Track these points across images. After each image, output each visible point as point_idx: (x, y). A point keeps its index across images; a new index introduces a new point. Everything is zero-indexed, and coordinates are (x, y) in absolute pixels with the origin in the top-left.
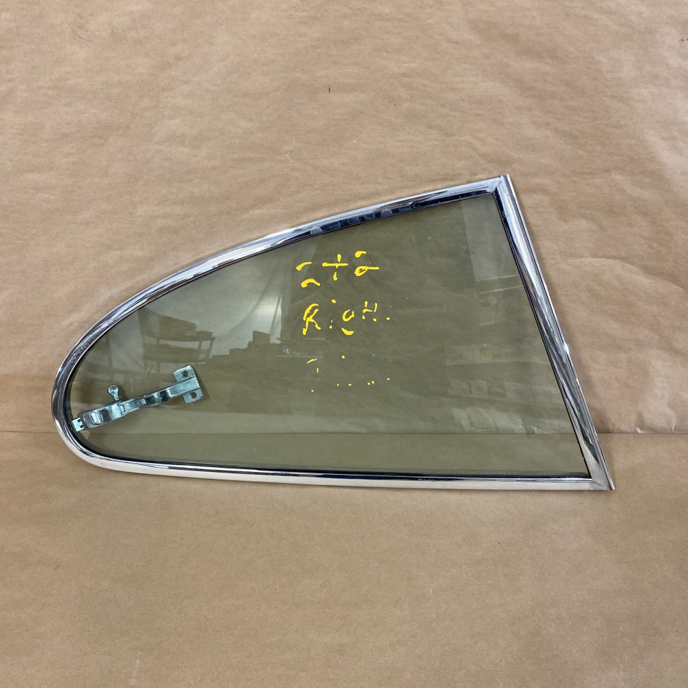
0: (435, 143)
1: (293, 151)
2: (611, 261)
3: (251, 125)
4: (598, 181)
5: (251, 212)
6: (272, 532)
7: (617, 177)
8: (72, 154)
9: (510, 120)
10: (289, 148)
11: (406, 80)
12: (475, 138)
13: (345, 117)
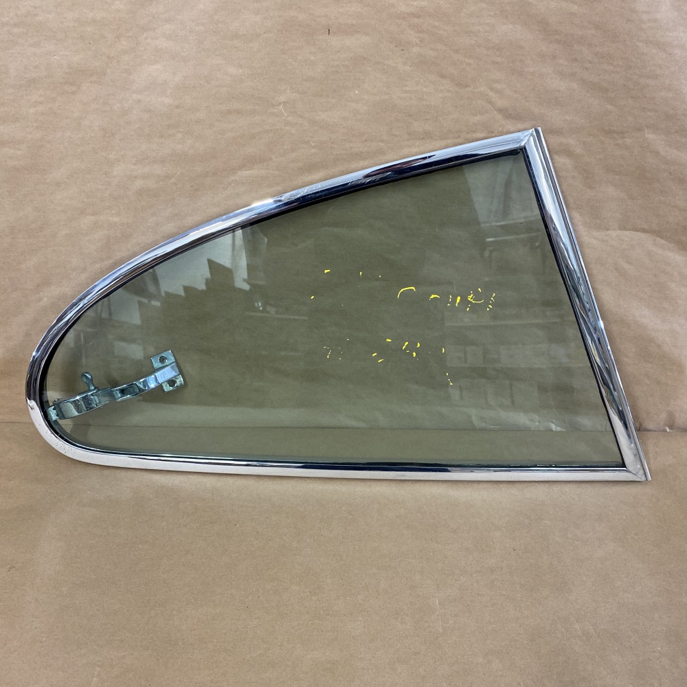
0: (447, 94)
1: (288, 102)
2: (642, 235)
3: (241, 71)
4: (628, 141)
5: (240, 173)
6: (257, 533)
7: (650, 136)
8: (41, 103)
9: (531, 70)
10: (282, 98)
11: (416, 20)
12: (492, 89)
13: (347, 63)
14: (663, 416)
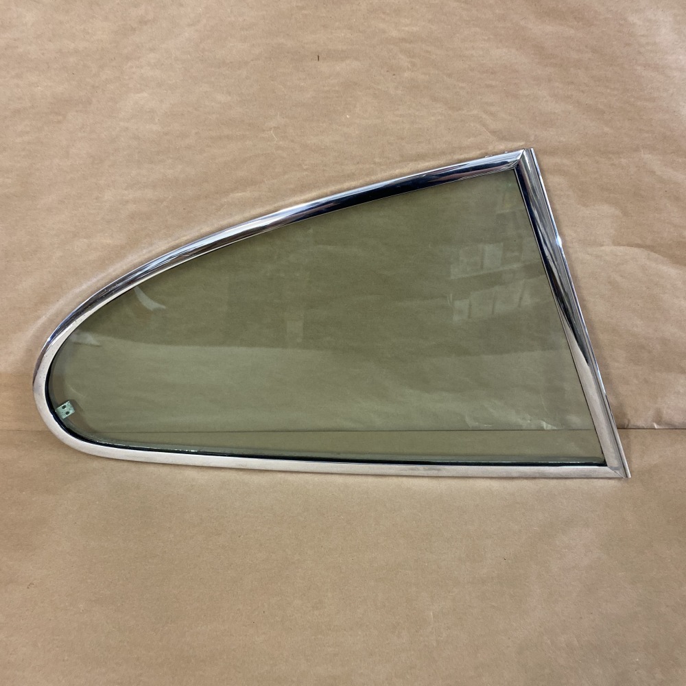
0: (440, 117)
1: (278, 128)
2: (636, 250)
3: (229, 98)
4: (623, 161)
5: (231, 195)
6: (261, 545)
7: (647, 156)
8: (27, 133)
9: (526, 92)
10: (272, 124)
11: (408, 45)
12: (486, 112)
13: (337, 88)
14: (651, 413)
